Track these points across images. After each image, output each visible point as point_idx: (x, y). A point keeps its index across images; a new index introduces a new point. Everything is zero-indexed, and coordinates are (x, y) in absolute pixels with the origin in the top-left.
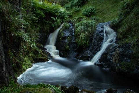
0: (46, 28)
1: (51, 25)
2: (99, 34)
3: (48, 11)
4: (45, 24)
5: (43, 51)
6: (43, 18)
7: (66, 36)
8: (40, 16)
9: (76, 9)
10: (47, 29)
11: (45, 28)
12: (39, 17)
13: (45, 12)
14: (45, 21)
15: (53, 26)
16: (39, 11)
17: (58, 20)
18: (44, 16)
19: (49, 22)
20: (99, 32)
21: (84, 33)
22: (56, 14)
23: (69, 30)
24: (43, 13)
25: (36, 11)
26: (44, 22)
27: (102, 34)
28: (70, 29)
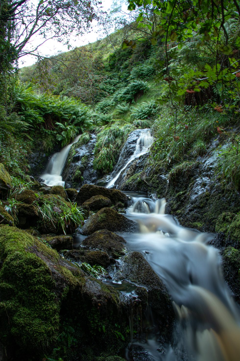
0: (47, 143)
1: (55, 136)
2: (129, 146)
3: (49, 110)
4: (45, 135)
5: (32, 177)
6: (39, 125)
7: (79, 156)
8: (33, 120)
9: (122, 108)
10: (48, 145)
11: (45, 143)
12: (31, 121)
13: (44, 112)
14: (44, 129)
15: (59, 139)
16: (31, 111)
17: (68, 128)
18: (41, 119)
19: (51, 132)
20: (130, 143)
21: (108, 147)
22: (66, 116)
23: (88, 145)
24: (40, 114)
25: (26, 110)
26: (43, 131)
27: (132, 145)
28: (90, 144)
